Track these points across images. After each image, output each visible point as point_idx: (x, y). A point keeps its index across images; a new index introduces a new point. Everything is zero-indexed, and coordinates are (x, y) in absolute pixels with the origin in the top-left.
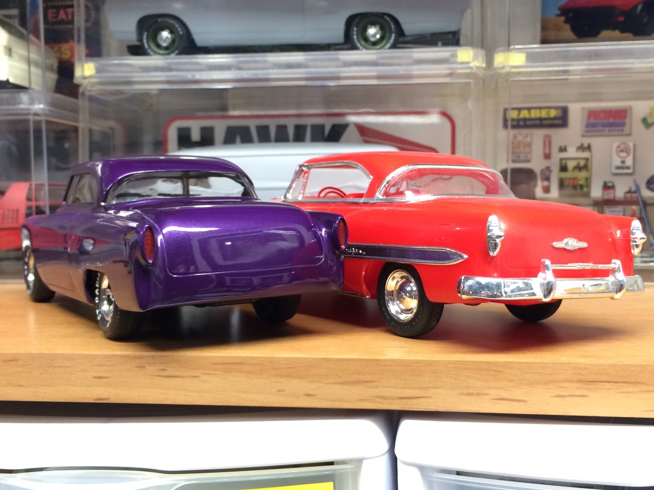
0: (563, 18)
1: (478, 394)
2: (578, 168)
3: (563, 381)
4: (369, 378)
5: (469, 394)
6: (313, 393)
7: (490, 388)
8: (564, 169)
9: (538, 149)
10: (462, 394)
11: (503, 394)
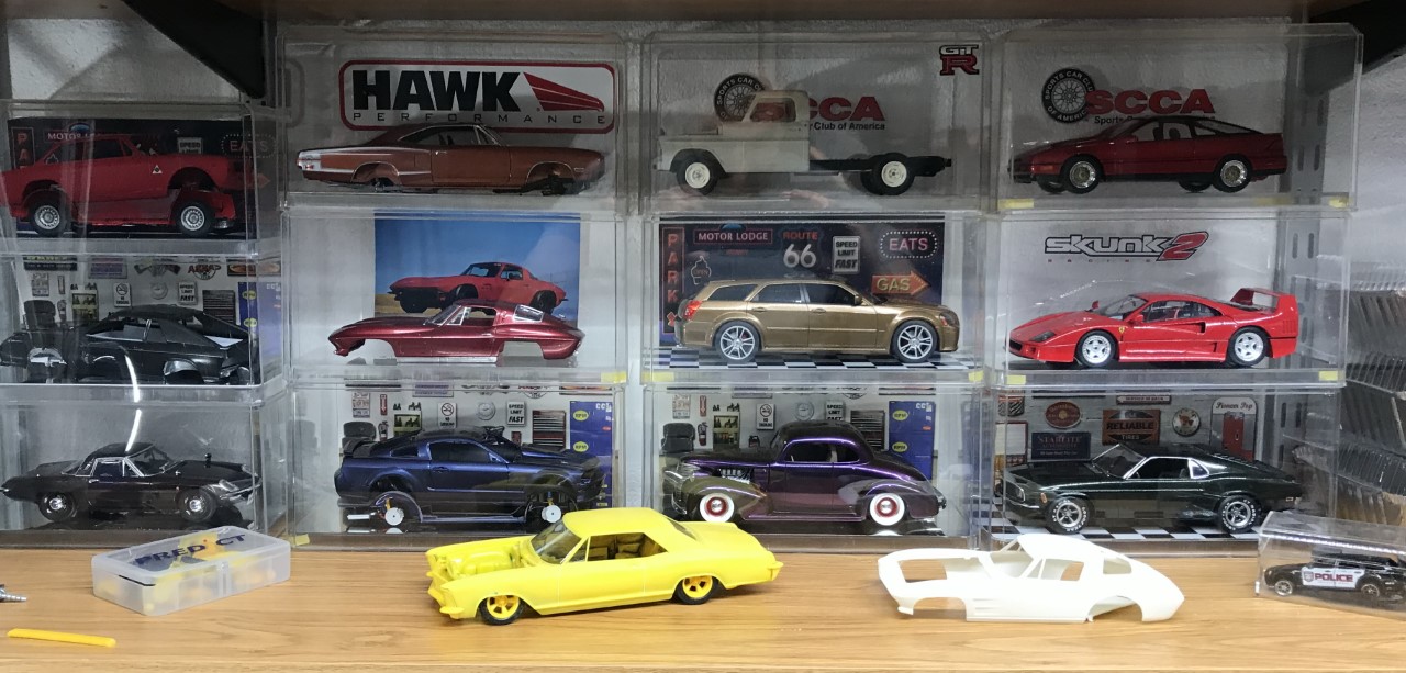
0: (394, 296)
2: (410, 423)
8: (398, 424)
9: (375, 407)
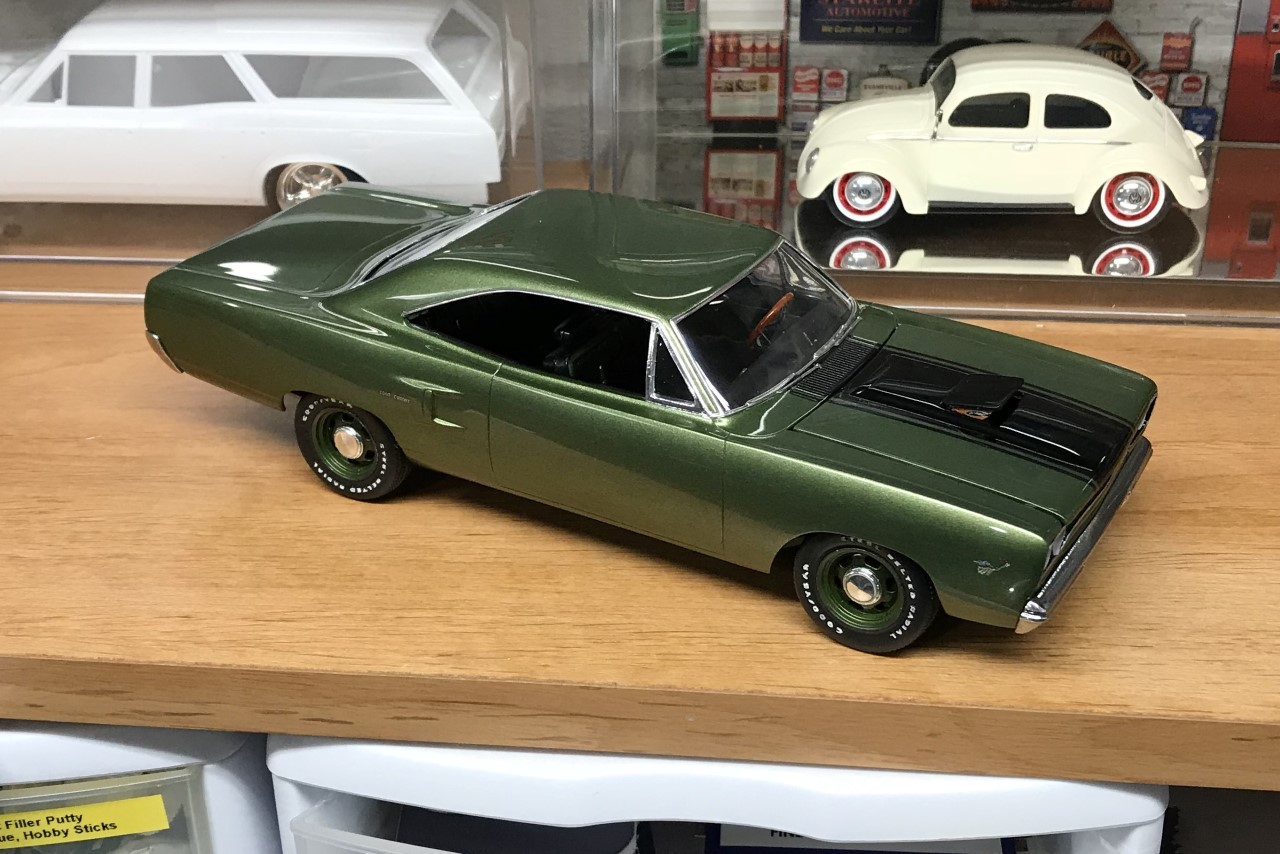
1: (282, 712)
3: (400, 700)
4: (119, 687)
5: (269, 712)
6: (39, 703)
7: (297, 705)
10: (257, 711)
11: (316, 714)
